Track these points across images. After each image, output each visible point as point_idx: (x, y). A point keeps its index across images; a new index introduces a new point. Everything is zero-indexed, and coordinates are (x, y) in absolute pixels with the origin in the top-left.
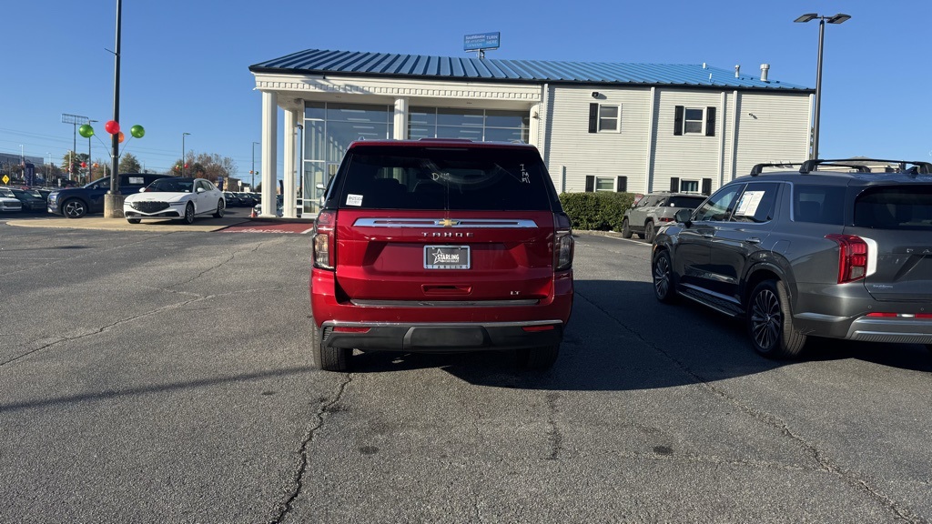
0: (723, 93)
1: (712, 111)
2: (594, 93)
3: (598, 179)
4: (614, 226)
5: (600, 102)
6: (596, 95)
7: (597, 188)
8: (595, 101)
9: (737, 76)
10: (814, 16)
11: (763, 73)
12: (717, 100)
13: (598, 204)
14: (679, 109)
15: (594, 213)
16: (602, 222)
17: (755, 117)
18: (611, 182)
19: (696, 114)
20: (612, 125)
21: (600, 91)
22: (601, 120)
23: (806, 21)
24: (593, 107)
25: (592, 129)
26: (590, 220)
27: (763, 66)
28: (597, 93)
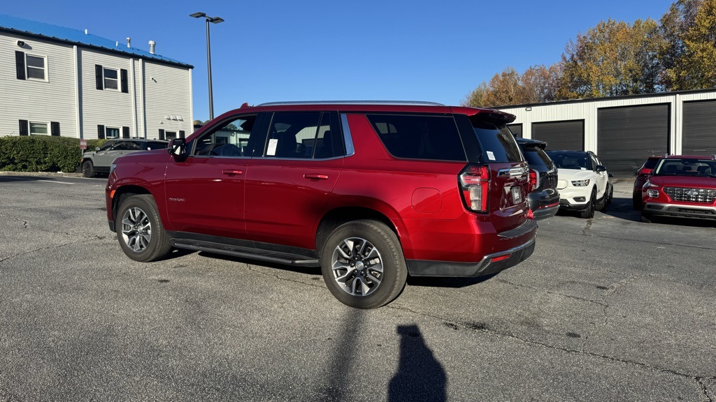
0: (131, 60)
1: (124, 73)
2: (19, 42)
3: (30, 124)
4: (64, 167)
5: (26, 52)
6: (21, 44)
7: (31, 132)
8: (20, 49)
9: (129, 46)
10: (203, 15)
11: (152, 48)
12: (128, 64)
13: (46, 148)
14: (99, 68)
15: (43, 155)
16: (51, 164)
17: (155, 81)
18: (45, 126)
19: (112, 73)
20: (40, 75)
21: (26, 42)
22: (28, 68)
23: (198, 17)
24: (19, 56)
25: (21, 76)
26: (38, 163)
27: (151, 43)
28: (23, 43)
